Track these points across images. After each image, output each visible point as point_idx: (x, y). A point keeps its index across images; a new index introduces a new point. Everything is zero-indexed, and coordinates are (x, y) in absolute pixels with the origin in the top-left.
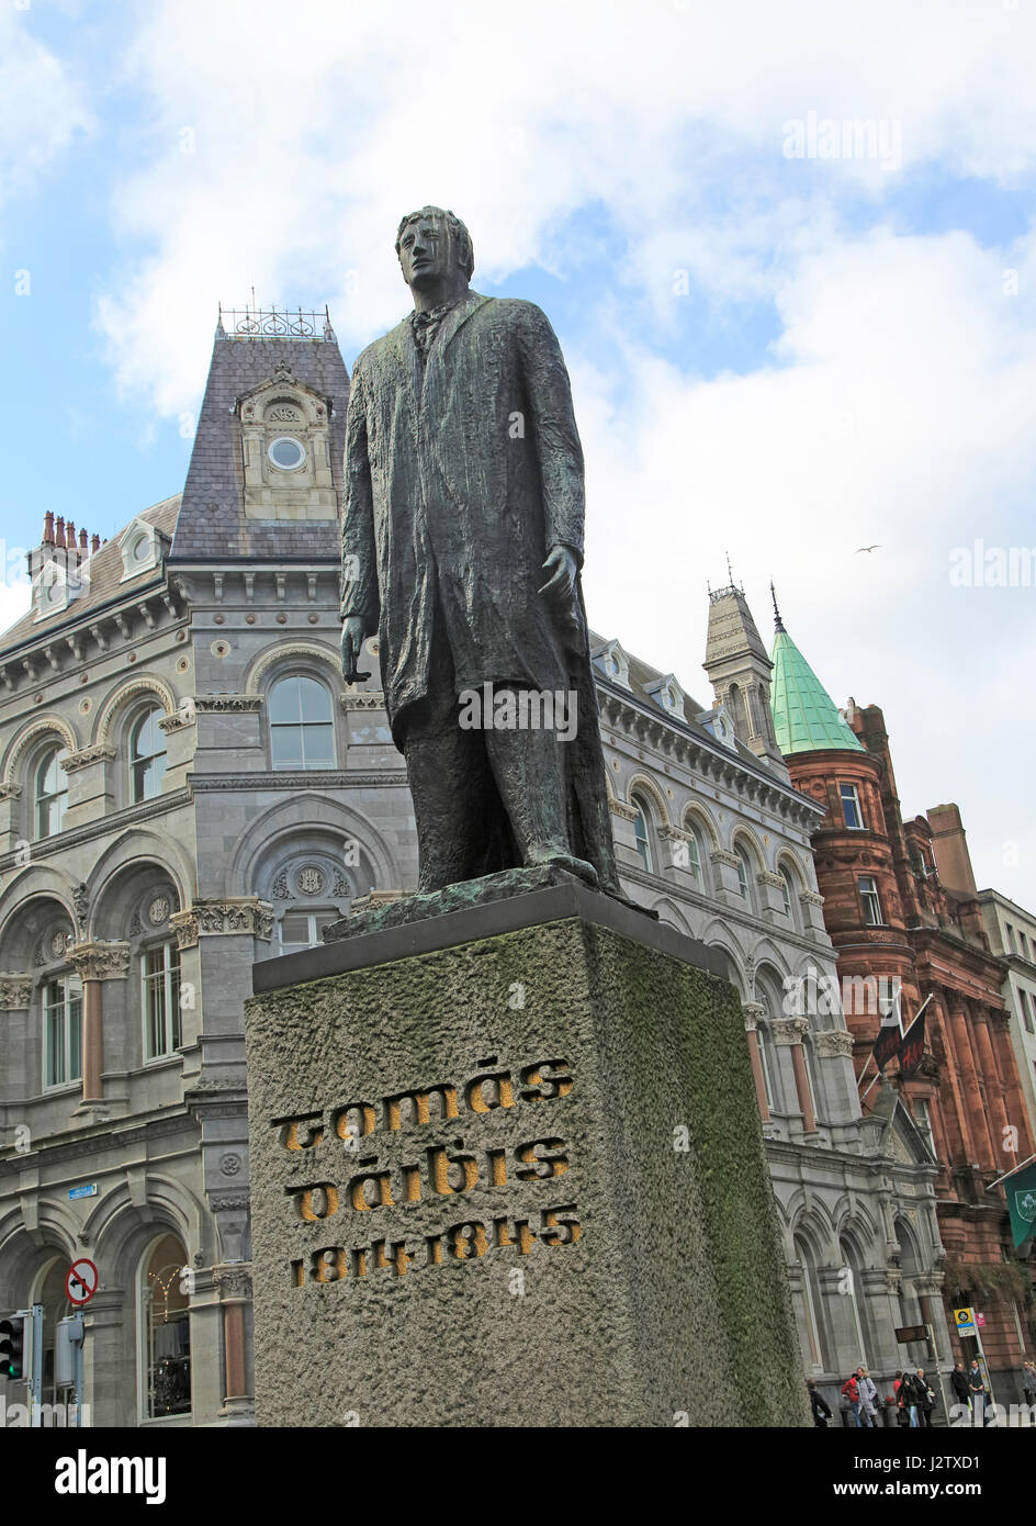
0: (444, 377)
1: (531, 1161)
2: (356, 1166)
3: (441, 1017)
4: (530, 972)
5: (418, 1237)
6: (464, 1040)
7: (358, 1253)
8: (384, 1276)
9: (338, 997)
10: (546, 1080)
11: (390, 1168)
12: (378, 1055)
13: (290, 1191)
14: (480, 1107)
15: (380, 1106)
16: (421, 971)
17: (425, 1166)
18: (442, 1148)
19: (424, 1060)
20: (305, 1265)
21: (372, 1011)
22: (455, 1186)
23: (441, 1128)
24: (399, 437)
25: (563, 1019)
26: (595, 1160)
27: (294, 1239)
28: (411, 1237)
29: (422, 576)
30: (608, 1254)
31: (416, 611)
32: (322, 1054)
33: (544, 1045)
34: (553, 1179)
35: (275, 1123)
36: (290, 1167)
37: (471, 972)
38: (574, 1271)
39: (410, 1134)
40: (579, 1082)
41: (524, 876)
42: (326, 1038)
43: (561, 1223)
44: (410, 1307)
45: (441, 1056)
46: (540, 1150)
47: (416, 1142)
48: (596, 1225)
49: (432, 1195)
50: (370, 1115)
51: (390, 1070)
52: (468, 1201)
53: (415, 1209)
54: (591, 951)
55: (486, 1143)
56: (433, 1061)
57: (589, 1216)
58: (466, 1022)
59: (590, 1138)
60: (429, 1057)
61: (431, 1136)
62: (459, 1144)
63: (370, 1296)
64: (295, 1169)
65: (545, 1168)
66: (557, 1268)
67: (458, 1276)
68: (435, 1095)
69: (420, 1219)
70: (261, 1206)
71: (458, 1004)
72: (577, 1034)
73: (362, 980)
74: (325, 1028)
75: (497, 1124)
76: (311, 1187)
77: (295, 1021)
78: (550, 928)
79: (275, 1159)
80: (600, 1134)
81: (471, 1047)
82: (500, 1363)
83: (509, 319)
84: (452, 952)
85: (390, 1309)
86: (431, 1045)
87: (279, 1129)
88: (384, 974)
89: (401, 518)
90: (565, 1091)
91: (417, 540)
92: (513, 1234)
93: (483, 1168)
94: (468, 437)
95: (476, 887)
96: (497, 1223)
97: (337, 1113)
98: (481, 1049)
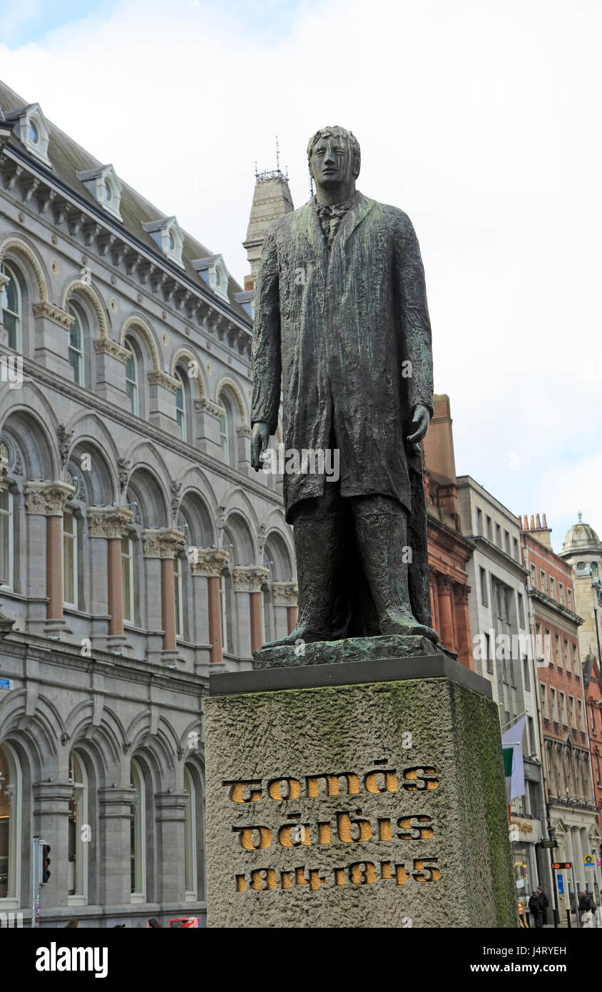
0: (344, 264)
1: (407, 827)
2: (285, 818)
3: (349, 729)
4: (413, 708)
5: (328, 868)
6: (365, 746)
7: (284, 874)
8: (303, 890)
9: (275, 707)
10: (419, 778)
11: (309, 822)
12: (303, 748)
13: (235, 829)
14: (373, 789)
15: (303, 781)
16: (336, 697)
17: (334, 823)
18: (347, 813)
19: (336, 755)
20: (246, 878)
21: (300, 719)
22: (355, 838)
23: (347, 800)
24: (309, 303)
25: (434, 742)
26: (451, 832)
27: (238, 861)
28: (323, 867)
29: (322, 409)
30: (457, 891)
31: (317, 433)
32: (262, 742)
33: (420, 756)
34: (423, 841)
35: (225, 783)
36: (236, 814)
37: (371, 703)
38: (434, 899)
39: (325, 802)
40: (443, 782)
41: (403, 641)
42: (266, 732)
43: (426, 868)
44: (321, 910)
45: (348, 754)
46: (414, 822)
47: (329, 807)
48: (450, 872)
49: (339, 842)
50: (295, 786)
51: (311, 759)
52: (364, 848)
53: (326, 850)
54: (453, 701)
55: (377, 813)
56: (343, 756)
57: (445, 866)
58: (366, 734)
59: (449, 818)
60: (340, 754)
61: (339, 804)
62: (359, 811)
63: (293, 901)
64: (240, 816)
65: (417, 834)
66: (423, 896)
67: (355, 895)
68: (342, 778)
69: (330, 856)
70: (214, 837)
71: (361, 722)
72: (443, 752)
73: (293, 697)
74: (265, 725)
75: (387, 802)
76: (252, 828)
77: (242, 718)
78: (428, 682)
79: (225, 807)
80: (455, 817)
81: (370, 751)
83: (390, 225)
84: (358, 688)
85: (307, 911)
86: (341, 746)
87: (229, 788)
88: (309, 695)
89: (309, 365)
90: (431, 786)
91: (319, 382)
92: (394, 873)
93: (375, 829)
94: (360, 313)
95: (368, 644)
96: (383, 864)
97: (271, 782)
98: (377, 753)
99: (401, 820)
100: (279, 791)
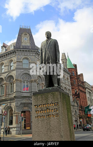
0: (49, 46)
2: (41, 109)
4: (55, 95)
5: (46, 115)
7: (41, 116)
8: (43, 118)
9: (40, 96)
10: (56, 104)
11: (44, 110)
12: (43, 101)
13: (35, 111)
14: (51, 106)
15: (43, 105)
16: (47, 95)
17: (46, 110)
18: (48, 109)
20: (37, 117)
21: (42, 97)
22: (49, 112)
23: (48, 107)
24: (45, 50)
30: (61, 118)
33: (56, 101)
34: (57, 112)
37: (51, 95)
43: (57, 115)
44: (45, 121)
45: (48, 101)
46: (56, 109)
47: (46, 108)
49: (47, 112)
54: (60, 94)
55: (51, 108)
57: (59, 115)
58: (50, 99)
59: (60, 109)
64: (36, 109)
66: (57, 119)
67: (49, 119)
68: (47, 104)
70: (33, 112)
72: (59, 101)
73: (42, 95)
74: (39, 98)
76: (37, 111)
77: (36, 98)
78: (57, 92)
79: (34, 108)
82: (52, 125)
83: (54, 41)
84: (49, 93)
85: (43, 121)
87: (35, 106)
90: (58, 105)
91: (46, 59)
93: (51, 110)
95: (51, 88)
96: (52, 115)
97: (40, 105)
98: (51, 101)
99: (54, 109)
100: (40, 106)
